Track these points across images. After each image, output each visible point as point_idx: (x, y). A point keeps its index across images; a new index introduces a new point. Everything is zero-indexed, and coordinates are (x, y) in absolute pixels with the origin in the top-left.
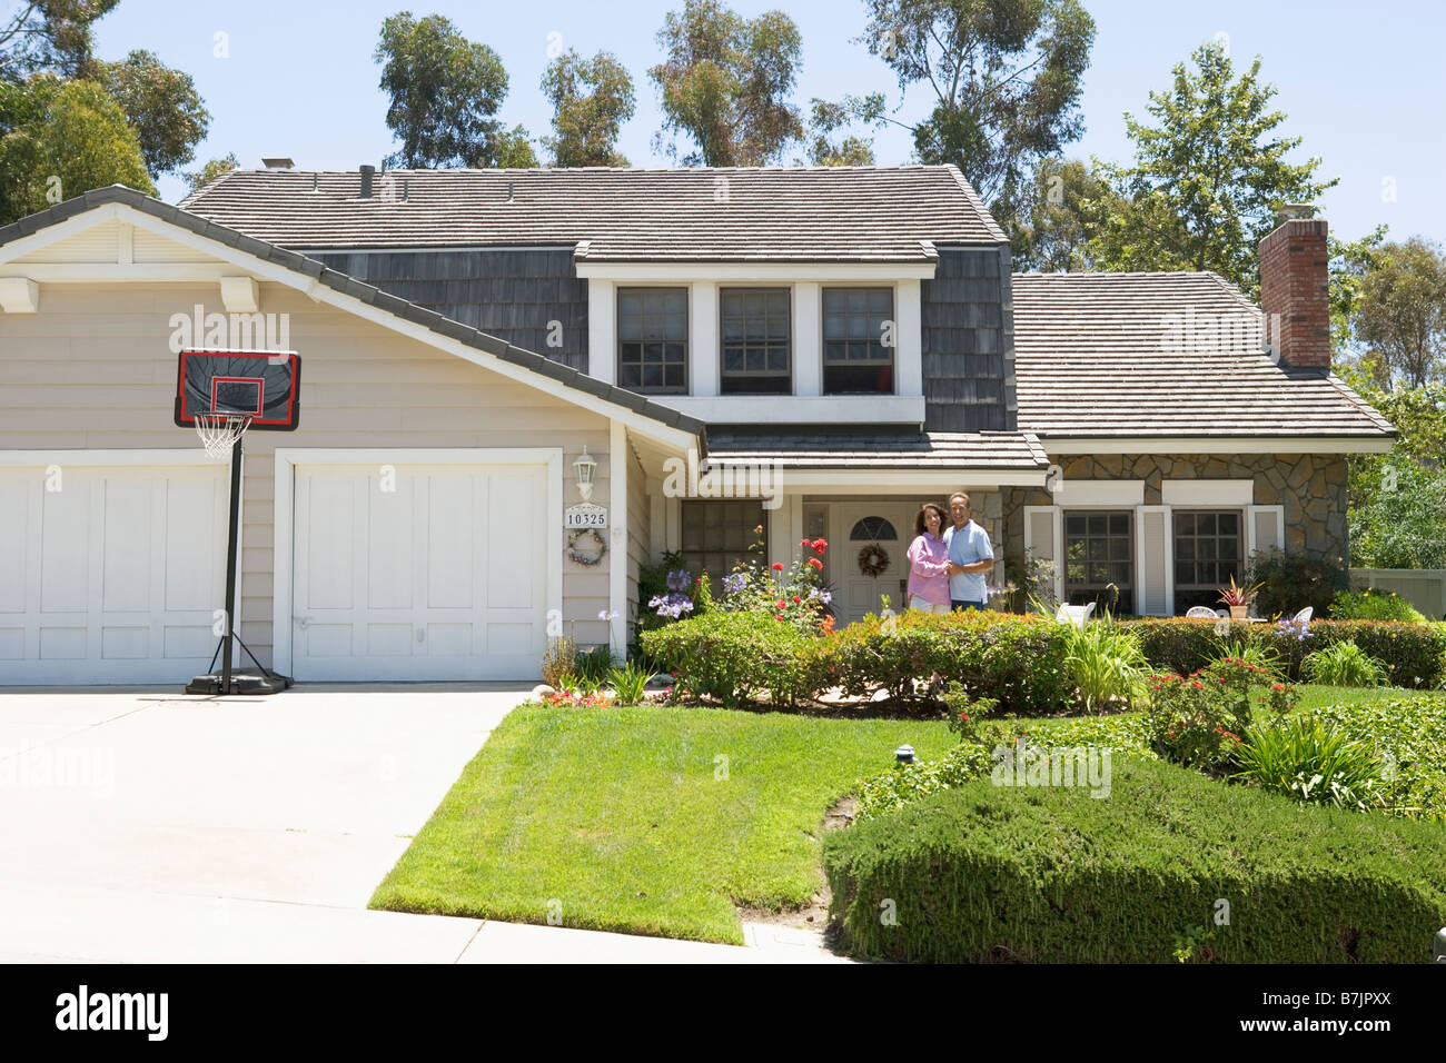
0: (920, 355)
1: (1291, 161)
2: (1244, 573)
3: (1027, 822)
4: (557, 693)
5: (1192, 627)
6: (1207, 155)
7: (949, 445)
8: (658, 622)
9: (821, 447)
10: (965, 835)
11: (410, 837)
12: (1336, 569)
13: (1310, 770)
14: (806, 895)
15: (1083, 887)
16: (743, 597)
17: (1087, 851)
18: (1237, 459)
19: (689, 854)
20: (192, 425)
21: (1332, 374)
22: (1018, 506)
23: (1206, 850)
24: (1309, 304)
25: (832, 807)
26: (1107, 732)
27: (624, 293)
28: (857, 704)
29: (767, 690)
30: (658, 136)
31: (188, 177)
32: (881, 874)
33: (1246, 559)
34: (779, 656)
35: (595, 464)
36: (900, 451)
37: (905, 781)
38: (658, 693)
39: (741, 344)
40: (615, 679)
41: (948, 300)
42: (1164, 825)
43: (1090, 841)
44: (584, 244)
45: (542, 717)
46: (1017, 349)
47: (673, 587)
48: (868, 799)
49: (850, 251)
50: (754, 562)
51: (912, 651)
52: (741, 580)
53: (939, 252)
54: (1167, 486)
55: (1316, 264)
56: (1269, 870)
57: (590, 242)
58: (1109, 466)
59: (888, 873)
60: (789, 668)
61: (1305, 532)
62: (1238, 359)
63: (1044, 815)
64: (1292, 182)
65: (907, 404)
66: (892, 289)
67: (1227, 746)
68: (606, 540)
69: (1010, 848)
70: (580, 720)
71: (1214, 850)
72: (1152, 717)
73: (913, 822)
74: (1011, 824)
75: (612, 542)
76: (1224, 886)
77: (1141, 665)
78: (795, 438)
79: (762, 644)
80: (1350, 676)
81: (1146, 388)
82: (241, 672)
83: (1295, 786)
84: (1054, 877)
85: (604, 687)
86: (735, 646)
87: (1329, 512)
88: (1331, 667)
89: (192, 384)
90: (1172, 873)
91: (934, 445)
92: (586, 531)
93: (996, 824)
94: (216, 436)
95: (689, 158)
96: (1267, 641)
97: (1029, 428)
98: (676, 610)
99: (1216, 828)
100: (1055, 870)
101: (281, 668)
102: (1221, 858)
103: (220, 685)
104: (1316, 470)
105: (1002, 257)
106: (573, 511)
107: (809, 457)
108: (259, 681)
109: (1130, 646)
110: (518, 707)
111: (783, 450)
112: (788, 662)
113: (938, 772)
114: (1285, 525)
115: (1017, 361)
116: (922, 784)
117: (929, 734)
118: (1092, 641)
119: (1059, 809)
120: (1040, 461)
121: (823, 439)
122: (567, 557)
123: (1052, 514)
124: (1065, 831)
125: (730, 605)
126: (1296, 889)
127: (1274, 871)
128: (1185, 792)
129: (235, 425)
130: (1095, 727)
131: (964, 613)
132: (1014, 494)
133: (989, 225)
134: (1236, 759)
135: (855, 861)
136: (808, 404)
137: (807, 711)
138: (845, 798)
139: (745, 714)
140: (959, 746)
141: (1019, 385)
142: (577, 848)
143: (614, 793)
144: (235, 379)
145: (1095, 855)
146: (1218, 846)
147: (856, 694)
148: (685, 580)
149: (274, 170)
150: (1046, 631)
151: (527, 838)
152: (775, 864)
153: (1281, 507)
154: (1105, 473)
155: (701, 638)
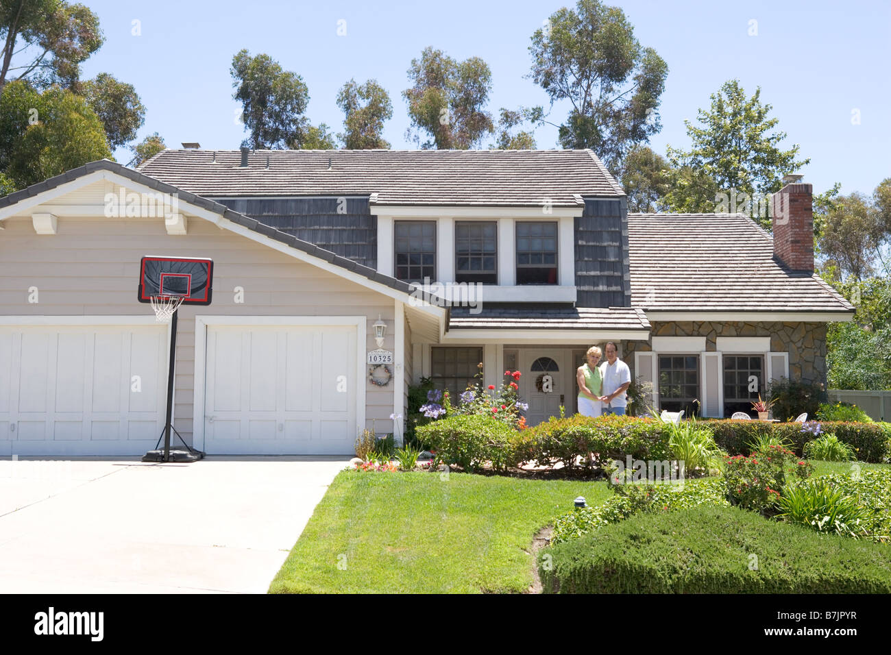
0: (573, 262)
1: (783, 148)
2: (765, 392)
3: (661, 544)
4: (364, 462)
5: (739, 425)
6: (734, 144)
7: (590, 316)
8: (425, 421)
9: (515, 316)
10: (625, 553)
11: (287, 550)
12: (819, 391)
13: (822, 513)
14: (525, 587)
15: (695, 584)
16: (471, 406)
17: (697, 562)
18: (760, 325)
19: (455, 562)
20: (149, 301)
21: (814, 274)
22: (631, 352)
23: (767, 562)
24: (801, 233)
25: (537, 534)
26: (700, 490)
27: (398, 224)
28: (545, 471)
29: (490, 462)
30: (408, 131)
31: (132, 148)
32: (575, 576)
33: (766, 384)
34: (498, 442)
35: (385, 326)
36: (562, 318)
37: (581, 519)
38: (425, 463)
39: (468, 254)
40: (400, 455)
41: (590, 229)
42: (742, 546)
43: (698, 556)
44: (374, 195)
45: (357, 478)
46: (631, 258)
47: (431, 399)
48: (560, 530)
49: (532, 200)
50: (477, 384)
51: (578, 439)
52: (470, 395)
53: (585, 201)
54: (719, 340)
55: (805, 210)
56: (806, 574)
57: (378, 194)
58: (685, 328)
59: (579, 575)
60: (504, 449)
61: (801, 368)
62: (759, 265)
63: (670, 540)
64: (784, 161)
65: (565, 291)
66: (557, 222)
67: (772, 498)
68: (392, 372)
69: (651, 560)
70: (381, 480)
71: (772, 562)
72: (726, 481)
73: (592, 544)
74: (651, 546)
75: (395, 373)
76: (780, 584)
77: (713, 449)
78: (499, 311)
79: (488, 435)
80: (833, 455)
81: (706, 282)
82: (175, 449)
83: (813, 523)
84: (678, 578)
85: (392, 459)
86: (472, 436)
87: (815, 356)
88: (821, 450)
89: (148, 277)
90: (749, 576)
91: (581, 315)
92: (380, 365)
93: (642, 545)
94: (162, 309)
95: (426, 144)
96: (783, 434)
97: (638, 305)
98: (436, 413)
99: (772, 549)
100: (678, 573)
101: (198, 446)
102: (777, 567)
103: (163, 457)
104: (807, 332)
105: (622, 204)
106: (372, 354)
107: (508, 322)
108: (186, 454)
109: (708, 437)
110: (342, 471)
111: (492, 318)
112: (504, 445)
113: (601, 513)
114: (790, 364)
115: (631, 265)
116: (592, 521)
117: (591, 489)
118: (685, 433)
119: (680, 537)
120: (645, 325)
121: (516, 311)
122: (368, 381)
123: (651, 356)
124: (684, 550)
125: (463, 410)
126: (822, 586)
127: (809, 575)
128: (753, 527)
129: (174, 302)
130: (693, 486)
131: (609, 417)
132: (629, 344)
133: (613, 185)
134: (778, 506)
135: (559, 567)
136: (508, 290)
137: (515, 474)
138: (544, 528)
139: (480, 476)
140: (612, 497)
141: (632, 280)
142: (388, 558)
143: (407, 524)
144: (174, 275)
145: (702, 565)
146: (775, 560)
147: (544, 465)
148: (438, 395)
149: (189, 150)
150: (659, 428)
151: (358, 552)
152: (506, 568)
153: (787, 353)
154: (683, 333)
155: (451, 431)
